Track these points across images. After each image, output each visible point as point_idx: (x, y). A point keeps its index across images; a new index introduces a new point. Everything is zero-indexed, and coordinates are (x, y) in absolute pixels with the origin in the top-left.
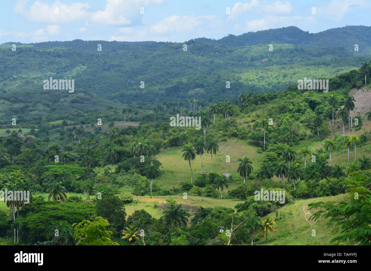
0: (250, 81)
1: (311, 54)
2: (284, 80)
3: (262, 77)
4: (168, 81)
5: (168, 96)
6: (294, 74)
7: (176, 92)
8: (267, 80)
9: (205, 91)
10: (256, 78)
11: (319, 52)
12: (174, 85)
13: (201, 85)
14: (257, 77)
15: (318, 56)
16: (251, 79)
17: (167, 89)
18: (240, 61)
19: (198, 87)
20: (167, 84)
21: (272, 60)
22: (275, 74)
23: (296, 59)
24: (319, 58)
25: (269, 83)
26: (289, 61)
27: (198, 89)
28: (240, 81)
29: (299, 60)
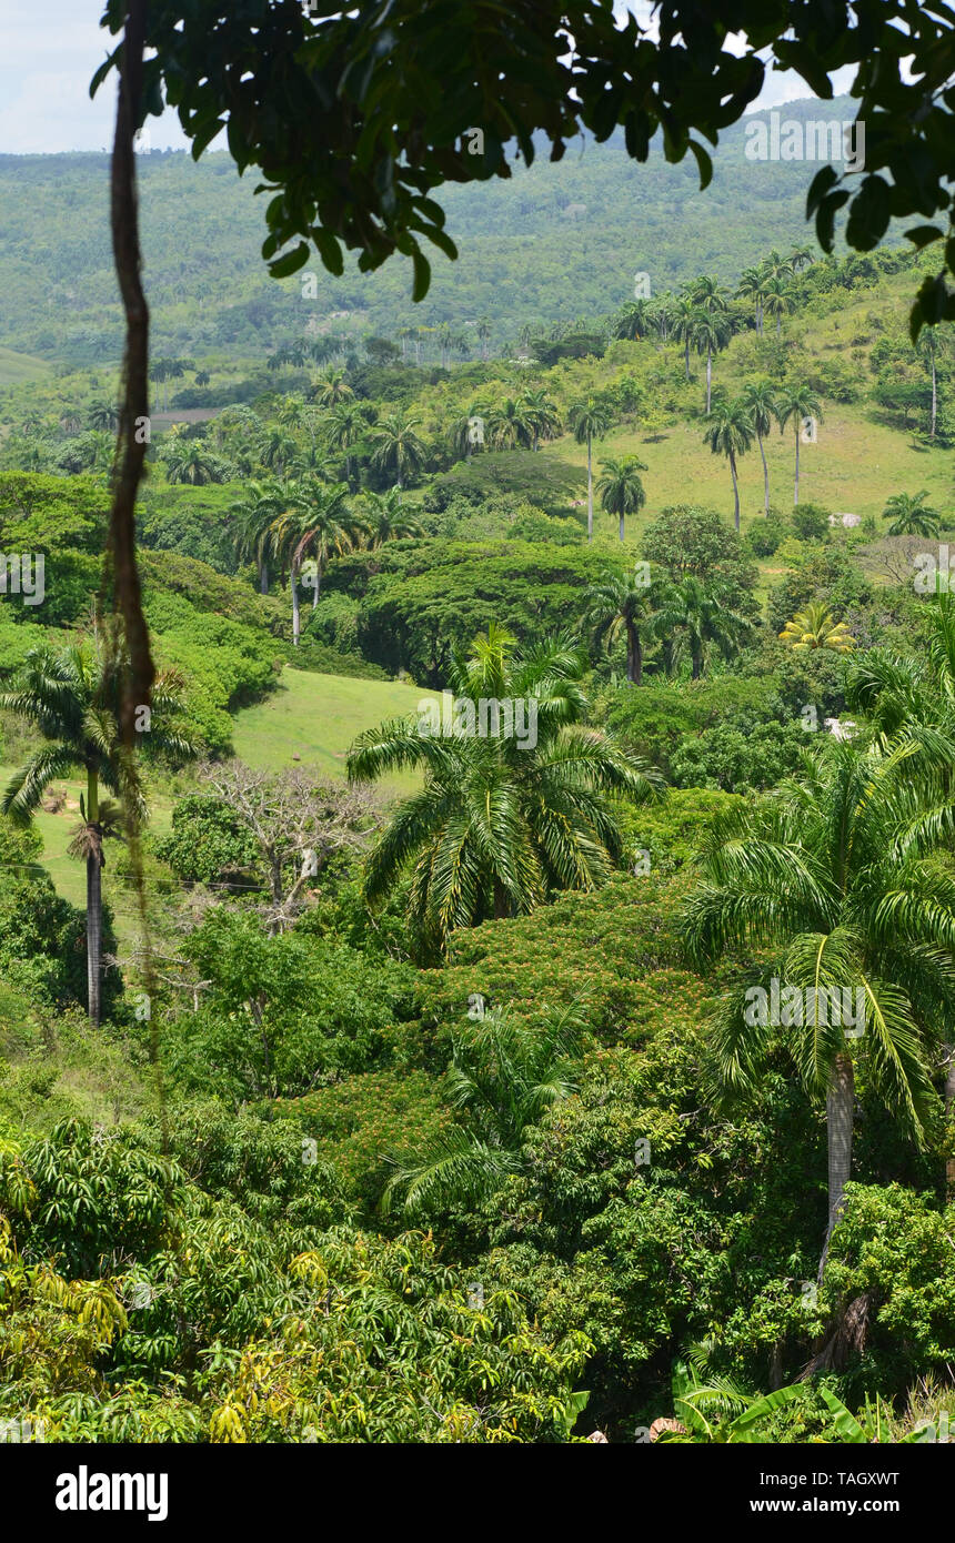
0: (543, 283)
1: (747, 188)
2: (673, 278)
3: (587, 268)
4: (222, 287)
5: (228, 341)
6: (709, 257)
7: (258, 325)
8: (606, 278)
9: (371, 320)
10: (563, 270)
11: (779, 182)
12: (246, 299)
13: (352, 299)
14: (569, 269)
15: (775, 198)
16: (545, 274)
17: (223, 316)
18: (477, 213)
19: (344, 307)
20: (220, 297)
21: (604, 211)
22: (634, 257)
23: (695, 204)
24: (780, 203)
25: (616, 290)
26: (668, 212)
27: (344, 314)
28: (504, 283)
29: (705, 208)
